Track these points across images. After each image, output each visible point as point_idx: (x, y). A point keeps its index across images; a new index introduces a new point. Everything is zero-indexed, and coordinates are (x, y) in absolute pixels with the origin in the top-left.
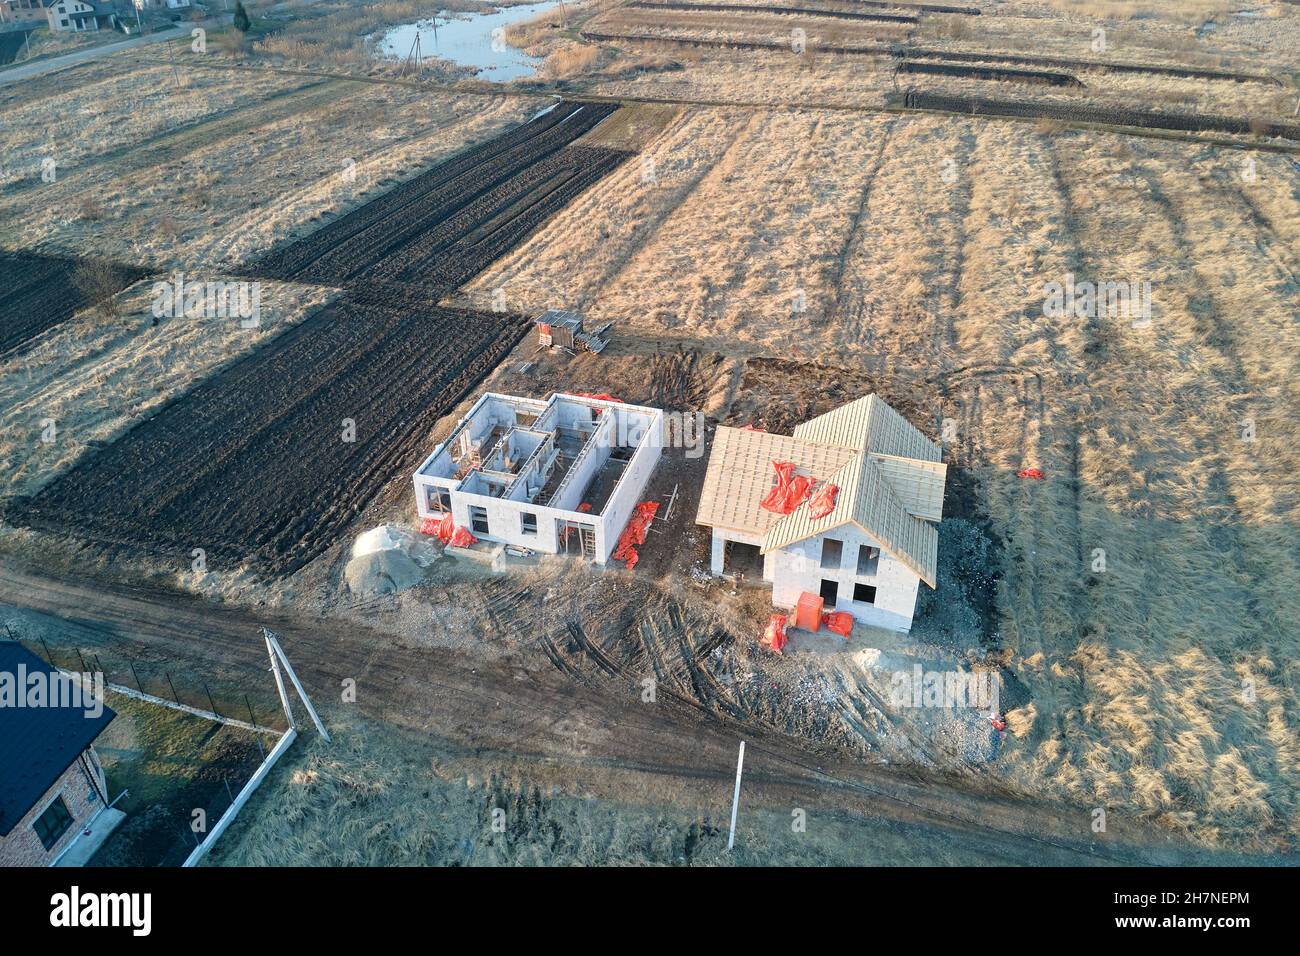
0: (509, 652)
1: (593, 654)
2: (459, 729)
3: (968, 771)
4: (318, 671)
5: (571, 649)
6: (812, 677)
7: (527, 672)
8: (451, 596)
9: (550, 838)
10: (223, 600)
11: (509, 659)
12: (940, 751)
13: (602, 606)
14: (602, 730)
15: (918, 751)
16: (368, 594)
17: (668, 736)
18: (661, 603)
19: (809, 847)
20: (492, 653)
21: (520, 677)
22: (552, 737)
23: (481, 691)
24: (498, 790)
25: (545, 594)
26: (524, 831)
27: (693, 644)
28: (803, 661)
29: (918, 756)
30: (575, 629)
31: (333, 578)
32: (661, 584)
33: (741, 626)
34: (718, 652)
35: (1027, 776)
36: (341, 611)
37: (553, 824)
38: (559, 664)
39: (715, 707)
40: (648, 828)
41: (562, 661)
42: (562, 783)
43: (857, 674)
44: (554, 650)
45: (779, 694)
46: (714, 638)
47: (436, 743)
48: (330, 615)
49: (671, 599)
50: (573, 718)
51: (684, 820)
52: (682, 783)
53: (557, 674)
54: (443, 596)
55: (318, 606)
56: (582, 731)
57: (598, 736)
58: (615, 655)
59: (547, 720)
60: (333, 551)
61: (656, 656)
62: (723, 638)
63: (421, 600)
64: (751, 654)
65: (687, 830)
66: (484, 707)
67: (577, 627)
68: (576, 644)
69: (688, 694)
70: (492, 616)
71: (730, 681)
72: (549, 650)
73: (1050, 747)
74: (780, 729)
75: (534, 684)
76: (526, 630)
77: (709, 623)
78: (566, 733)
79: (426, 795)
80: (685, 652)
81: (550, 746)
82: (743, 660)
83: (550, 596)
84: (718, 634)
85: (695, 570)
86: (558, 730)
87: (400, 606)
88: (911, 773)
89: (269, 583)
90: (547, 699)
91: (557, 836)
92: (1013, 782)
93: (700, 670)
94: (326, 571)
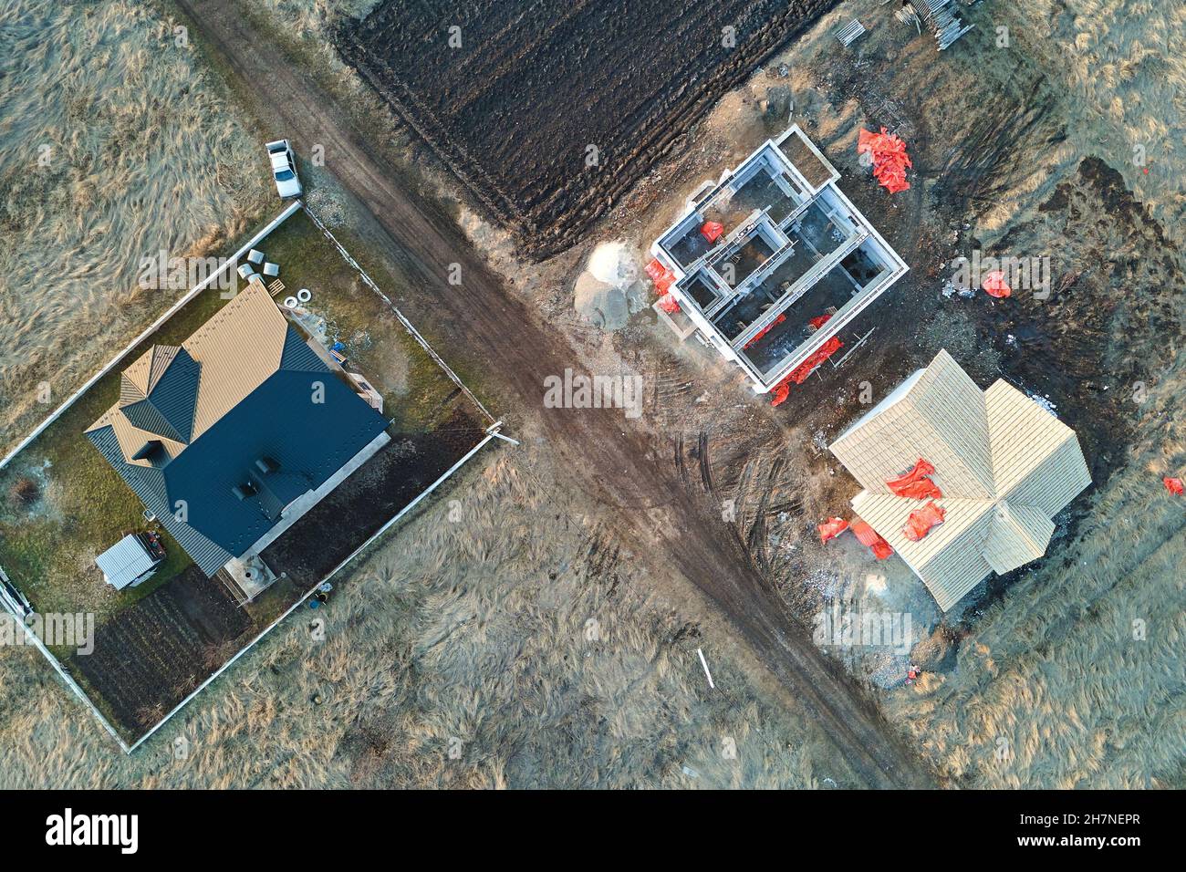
0: (652, 431)
1: (705, 468)
2: (595, 477)
3: (867, 686)
4: (530, 375)
5: (692, 454)
6: (830, 573)
7: (655, 455)
8: (638, 356)
9: (610, 585)
10: (486, 259)
11: (650, 436)
12: (863, 665)
13: (732, 431)
14: (676, 530)
15: (850, 657)
16: (584, 319)
17: (712, 557)
18: (774, 452)
19: (741, 674)
20: (643, 426)
21: (649, 456)
22: (645, 517)
23: (620, 454)
24: (597, 535)
25: (700, 395)
26: (598, 573)
27: (772, 500)
28: (834, 558)
29: (848, 662)
30: (703, 439)
31: (566, 284)
32: (787, 432)
33: (815, 507)
34: (784, 516)
35: (896, 711)
36: (561, 323)
37: (616, 578)
38: (679, 460)
39: (753, 555)
40: (664, 611)
41: (681, 459)
42: (635, 552)
43: (860, 589)
44: (681, 447)
45: (800, 571)
46: (790, 503)
47: (577, 479)
48: (554, 322)
49: (784, 452)
50: (664, 511)
51: (685, 618)
52: (700, 594)
53: (673, 470)
54: (632, 354)
55: (549, 309)
56: (664, 524)
57: (671, 532)
58: (719, 476)
59: (648, 502)
60: (577, 250)
61: (742, 493)
62: (795, 508)
63: (617, 350)
64: (805, 531)
65: (683, 625)
66: (617, 469)
67: (705, 439)
68: (699, 453)
69: (744, 535)
70: (656, 395)
71: (776, 543)
72: (678, 446)
73: (926, 708)
74: (781, 594)
75: (654, 468)
76: (672, 422)
77: (796, 489)
78: (655, 520)
79: (558, 517)
80: (763, 502)
81: (640, 523)
82: (796, 533)
83: (702, 399)
84: (795, 502)
85: (821, 434)
86: (651, 515)
87: (601, 343)
88: (833, 666)
89: (521, 261)
90: (657, 486)
91: (614, 585)
92: (885, 710)
93: (763, 522)
94: (564, 275)
